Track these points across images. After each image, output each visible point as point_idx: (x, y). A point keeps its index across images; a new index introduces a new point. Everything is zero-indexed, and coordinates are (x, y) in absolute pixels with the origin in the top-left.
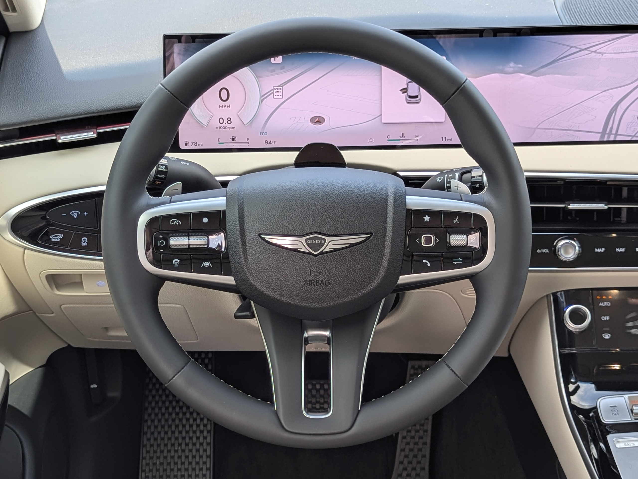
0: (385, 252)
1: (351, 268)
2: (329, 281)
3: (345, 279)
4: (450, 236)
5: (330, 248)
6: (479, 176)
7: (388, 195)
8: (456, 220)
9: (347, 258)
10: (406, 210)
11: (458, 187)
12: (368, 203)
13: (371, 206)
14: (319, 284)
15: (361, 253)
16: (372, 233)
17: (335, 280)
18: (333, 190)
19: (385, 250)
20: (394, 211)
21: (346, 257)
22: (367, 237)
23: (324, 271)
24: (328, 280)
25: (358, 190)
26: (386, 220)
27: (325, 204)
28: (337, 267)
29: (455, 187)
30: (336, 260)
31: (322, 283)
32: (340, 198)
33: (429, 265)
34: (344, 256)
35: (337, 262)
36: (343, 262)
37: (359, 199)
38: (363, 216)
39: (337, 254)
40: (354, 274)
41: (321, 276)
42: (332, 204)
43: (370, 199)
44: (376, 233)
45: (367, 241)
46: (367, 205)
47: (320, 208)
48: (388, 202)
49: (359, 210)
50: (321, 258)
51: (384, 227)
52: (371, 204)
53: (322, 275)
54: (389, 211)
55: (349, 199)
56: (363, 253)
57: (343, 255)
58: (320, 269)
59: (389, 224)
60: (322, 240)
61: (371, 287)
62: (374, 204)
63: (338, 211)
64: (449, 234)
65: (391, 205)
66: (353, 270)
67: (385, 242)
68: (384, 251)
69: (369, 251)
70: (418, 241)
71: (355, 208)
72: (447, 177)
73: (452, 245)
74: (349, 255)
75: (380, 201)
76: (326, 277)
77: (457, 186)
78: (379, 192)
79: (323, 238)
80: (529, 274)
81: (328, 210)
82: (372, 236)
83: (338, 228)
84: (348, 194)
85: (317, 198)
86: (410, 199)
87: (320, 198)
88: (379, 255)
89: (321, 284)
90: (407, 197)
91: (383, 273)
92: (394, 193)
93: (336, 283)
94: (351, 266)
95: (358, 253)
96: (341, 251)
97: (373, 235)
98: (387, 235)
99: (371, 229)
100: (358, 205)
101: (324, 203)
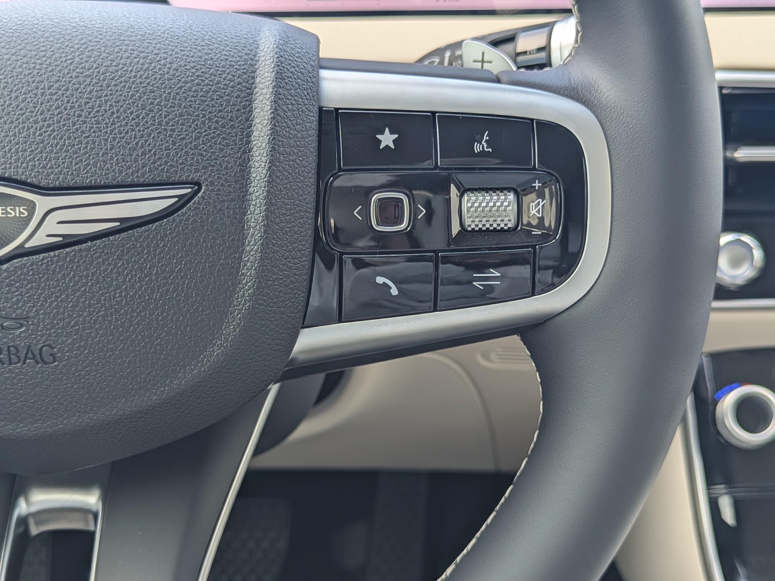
0: (248, 248)
1: (127, 304)
2: (52, 348)
3: (109, 342)
4: (461, 196)
5: (48, 236)
6: (540, 50)
7: (257, 58)
8: (481, 143)
9: (111, 270)
10: (321, 109)
11: (483, 61)
12: (186, 83)
13: (195, 91)
14: (19, 357)
15: (160, 253)
16: (199, 184)
17: (72, 343)
18: (67, 37)
19: (247, 243)
20: (276, 110)
21: (109, 264)
22: (180, 197)
23: (31, 314)
24: (49, 346)
25: (154, 39)
26: (249, 142)
27: (33, 82)
28: (78, 301)
29: (474, 61)
30: (74, 276)
31: (30, 355)
32: (87, 61)
33: (394, 291)
34: (101, 260)
35: (77, 283)
36: (98, 280)
37: (155, 67)
38: (167, 123)
39: (75, 255)
40: (138, 324)
41: (23, 332)
42: (57, 81)
43: (194, 71)
44: (212, 183)
45: (184, 210)
46: (180, 88)
47: (14, 95)
48: (258, 80)
49: (152, 103)
50: (21, 268)
51: (240, 165)
52: (198, 84)
53: (27, 330)
54: (258, 110)
55: (121, 66)
56: (169, 251)
57: (99, 257)
58: (18, 308)
59: (257, 153)
60: (19, 207)
61: (203, 365)
62: (208, 85)
63: (79, 106)
64: (458, 189)
65: (265, 91)
66: (133, 311)
67: (245, 213)
68: (243, 244)
69: (191, 244)
70: (356, 213)
71: (140, 98)
72: (450, 57)
73: (470, 226)
74: (119, 258)
75: (230, 76)
76: (42, 336)
77: (480, 58)
78: (228, 48)
79: (24, 199)
80: (714, 317)
81: (42, 103)
82: (200, 194)
83: (77, 164)
84: (116, 50)
85: (9, 62)
86: (333, 80)
87: (19, 63)
88: (226, 258)
89: (26, 357)
90: (324, 73)
91: (239, 319)
92: (276, 53)
93: (76, 356)
94: (126, 296)
95: (149, 252)
96: (89, 244)
97: (203, 191)
98: (251, 190)
99: (197, 171)
100: (149, 88)
101: (30, 80)
